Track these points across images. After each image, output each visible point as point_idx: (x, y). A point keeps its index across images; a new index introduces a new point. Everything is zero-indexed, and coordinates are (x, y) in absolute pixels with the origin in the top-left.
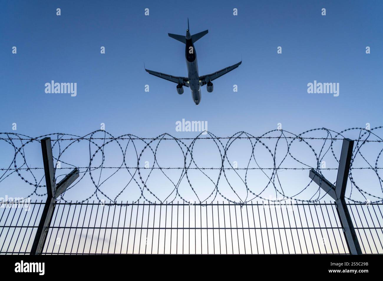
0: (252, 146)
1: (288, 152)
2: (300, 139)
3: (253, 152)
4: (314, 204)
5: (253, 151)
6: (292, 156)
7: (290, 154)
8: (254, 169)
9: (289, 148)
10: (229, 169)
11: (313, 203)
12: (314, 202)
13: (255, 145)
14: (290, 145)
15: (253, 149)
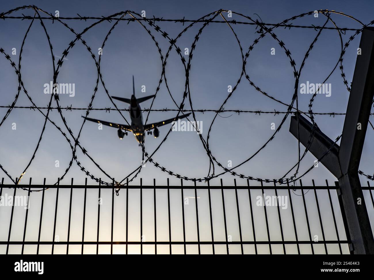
0: (162, 58)
1: (242, 74)
2: (259, 28)
3: (163, 72)
4: (288, 188)
5: (164, 69)
6: (252, 84)
7: (247, 77)
8: (166, 110)
9: (245, 63)
10: (109, 109)
11: (286, 185)
12: (288, 183)
13: (167, 56)
14: (247, 55)
15: (164, 64)
